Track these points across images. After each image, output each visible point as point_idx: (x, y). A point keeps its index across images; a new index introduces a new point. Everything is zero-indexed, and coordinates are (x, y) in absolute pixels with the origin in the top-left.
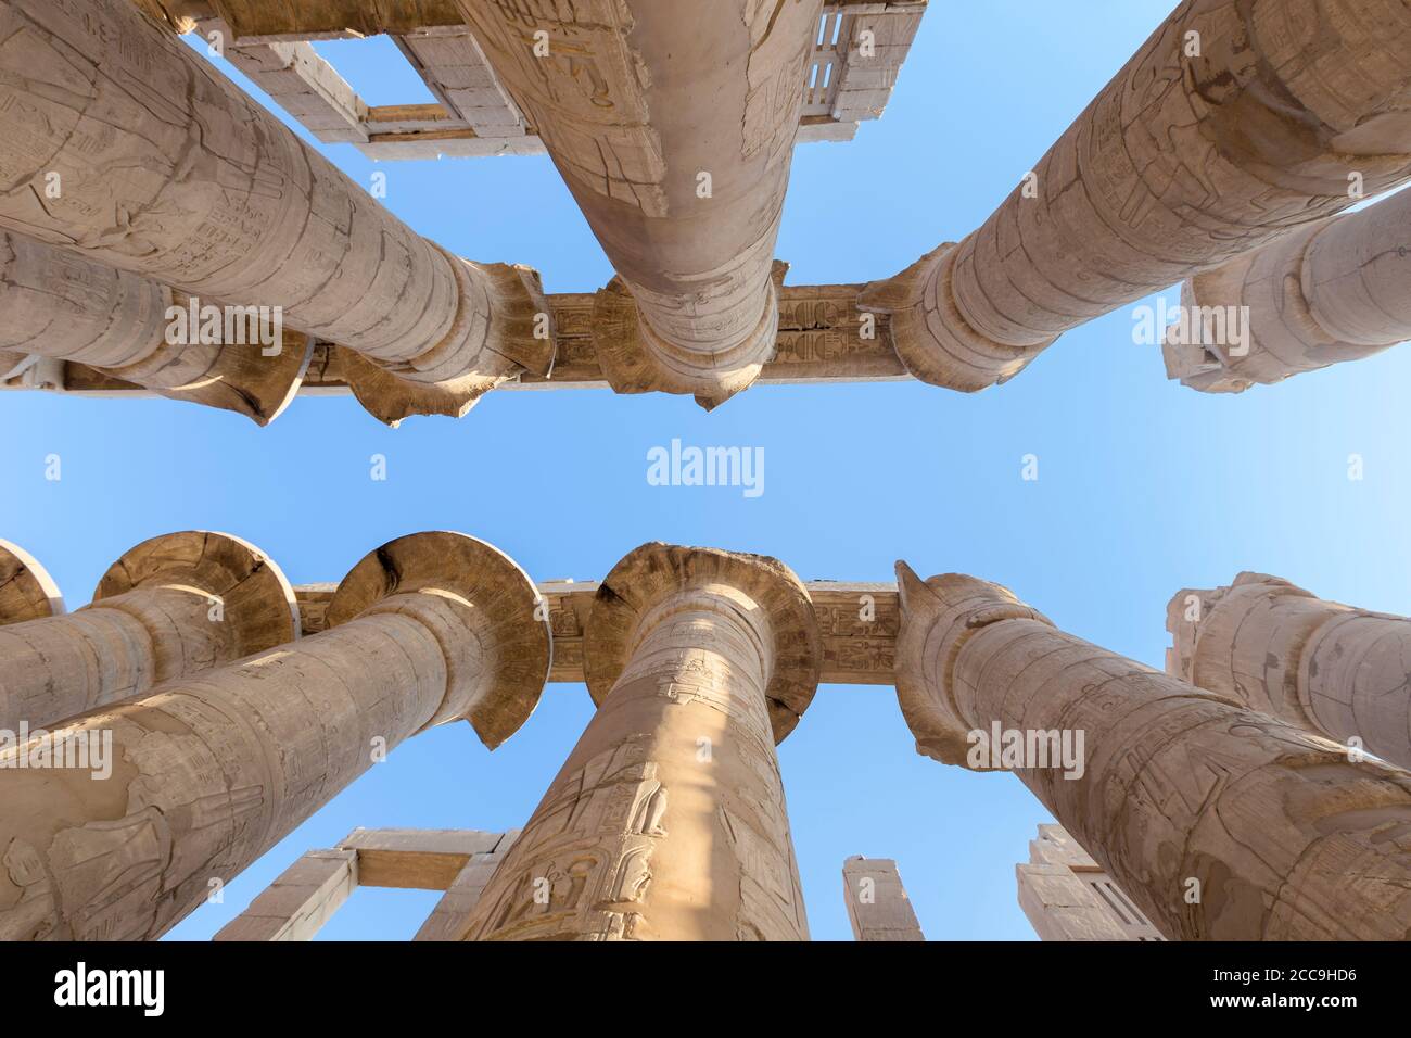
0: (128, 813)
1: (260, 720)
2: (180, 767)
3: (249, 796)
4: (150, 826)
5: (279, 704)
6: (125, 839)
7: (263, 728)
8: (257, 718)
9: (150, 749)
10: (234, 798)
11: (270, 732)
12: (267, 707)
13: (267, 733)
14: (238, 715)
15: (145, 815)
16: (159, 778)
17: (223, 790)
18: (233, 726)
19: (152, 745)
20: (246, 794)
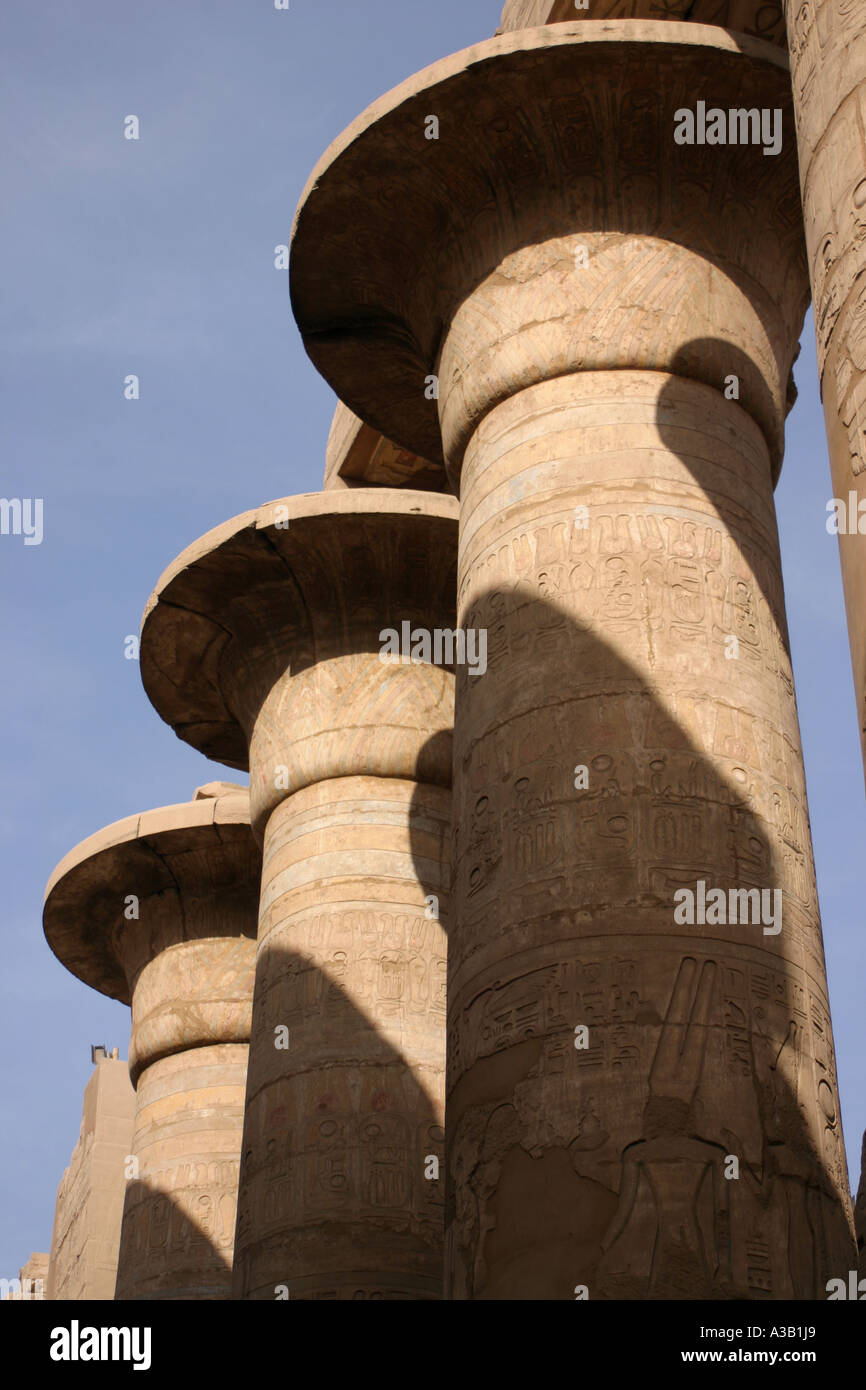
0: (616, 1189)
1: (572, 914)
2: (585, 1089)
3: (690, 990)
4: (651, 1167)
5: (560, 865)
6: (651, 1205)
7: (588, 919)
8: (564, 920)
9: (537, 1114)
10: (678, 1017)
11: (600, 907)
12: (554, 891)
13: (599, 915)
14: (546, 951)
15: (632, 1167)
16: (588, 1127)
17: (656, 1032)
18: (559, 969)
19: (535, 1110)
20: (682, 994)
